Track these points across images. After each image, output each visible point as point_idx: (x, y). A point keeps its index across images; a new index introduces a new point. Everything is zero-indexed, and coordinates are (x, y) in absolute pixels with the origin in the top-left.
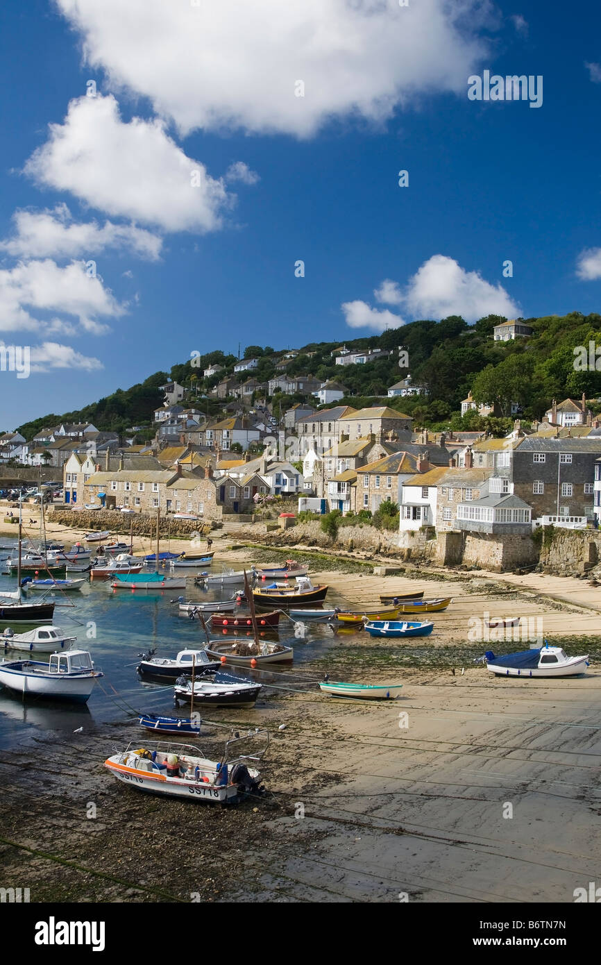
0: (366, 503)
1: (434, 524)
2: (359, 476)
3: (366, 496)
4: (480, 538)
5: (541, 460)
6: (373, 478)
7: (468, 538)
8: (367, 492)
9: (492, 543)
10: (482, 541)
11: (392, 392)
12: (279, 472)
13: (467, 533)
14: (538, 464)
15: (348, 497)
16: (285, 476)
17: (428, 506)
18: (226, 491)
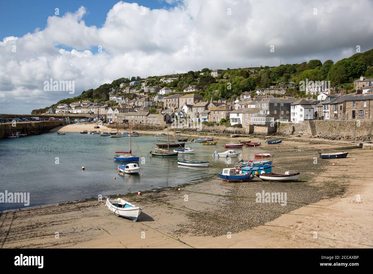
0: (214, 119)
1: (241, 123)
2: (211, 112)
3: (214, 117)
4: (259, 126)
5: (276, 105)
6: (217, 112)
7: (255, 126)
8: (214, 116)
9: (264, 127)
10: (260, 127)
11: (185, 90)
12: (179, 112)
13: (255, 125)
14: (275, 106)
15: (208, 118)
16: (181, 113)
17: (239, 119)
18: (166, 117)
